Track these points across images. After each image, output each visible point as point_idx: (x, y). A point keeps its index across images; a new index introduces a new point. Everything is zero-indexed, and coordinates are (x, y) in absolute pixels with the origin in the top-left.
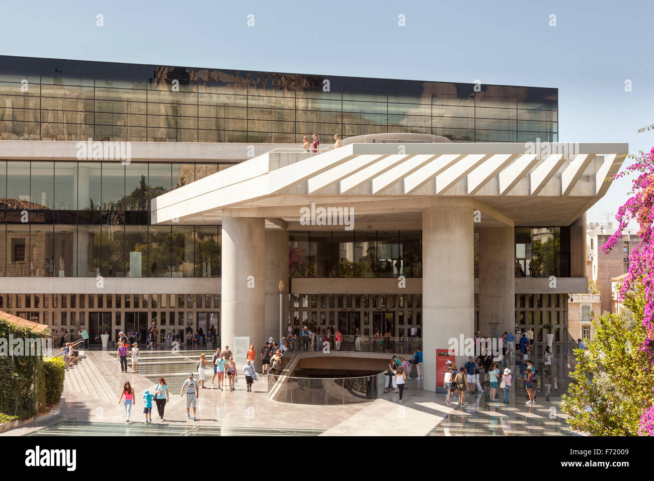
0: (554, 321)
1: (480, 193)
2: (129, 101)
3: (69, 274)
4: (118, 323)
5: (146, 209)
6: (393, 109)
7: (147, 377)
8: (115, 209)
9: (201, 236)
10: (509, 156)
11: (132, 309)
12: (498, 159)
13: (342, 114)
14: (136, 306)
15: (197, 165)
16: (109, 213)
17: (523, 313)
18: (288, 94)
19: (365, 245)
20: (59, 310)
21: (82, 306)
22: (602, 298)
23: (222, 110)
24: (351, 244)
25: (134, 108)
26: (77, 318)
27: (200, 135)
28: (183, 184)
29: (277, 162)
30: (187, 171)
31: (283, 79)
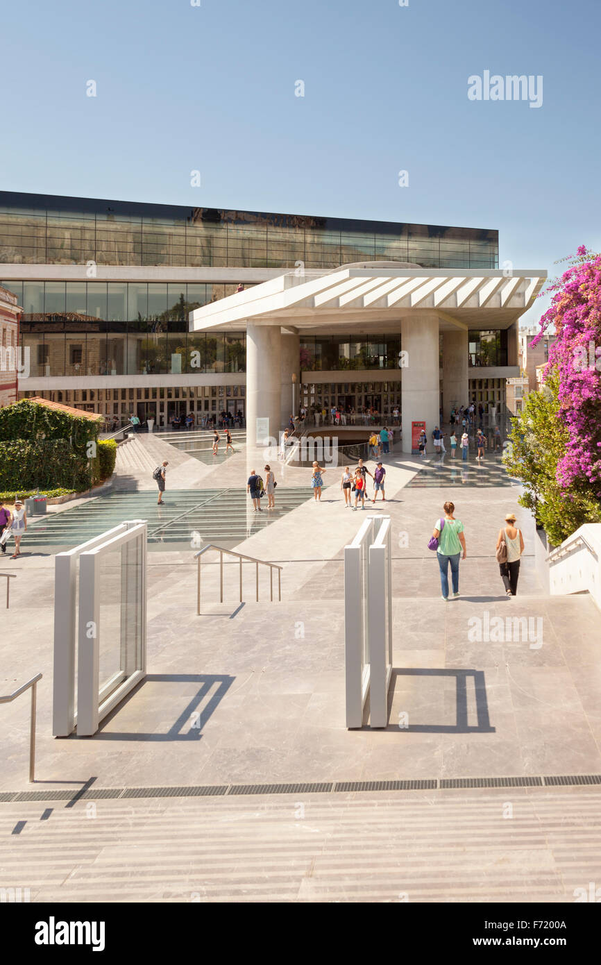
0: (496, 398)
1: (444, 306)
2: (171, 235)
3: (120, 372)
4: (162, 410)
5: (185, 320)
6: (379, 243)
7: (186, 452)
8: (159, 320)
9: (230, 340)
10: (463, 279)
11: (173, 399)
12: (457, 281)
13: (341, 247)
14: (177, 396)
15: (226, 285)
16: (154, 323)
17: (474, 393)
18: (299, 231)
19: (359, 345)
20: (112, 402)
21: (131, 398)
22: (530, 380)
23: (247, 242)
24: (348, 345)
25: (175, 240)
26: (127, 407)
27: (229, 262)
28: (215, 300)
29: (291, 282)
30: (218, 290)
31: (295, 219)
